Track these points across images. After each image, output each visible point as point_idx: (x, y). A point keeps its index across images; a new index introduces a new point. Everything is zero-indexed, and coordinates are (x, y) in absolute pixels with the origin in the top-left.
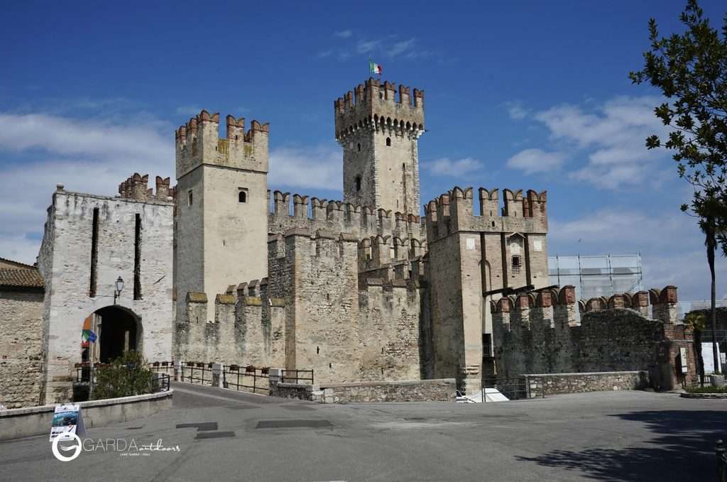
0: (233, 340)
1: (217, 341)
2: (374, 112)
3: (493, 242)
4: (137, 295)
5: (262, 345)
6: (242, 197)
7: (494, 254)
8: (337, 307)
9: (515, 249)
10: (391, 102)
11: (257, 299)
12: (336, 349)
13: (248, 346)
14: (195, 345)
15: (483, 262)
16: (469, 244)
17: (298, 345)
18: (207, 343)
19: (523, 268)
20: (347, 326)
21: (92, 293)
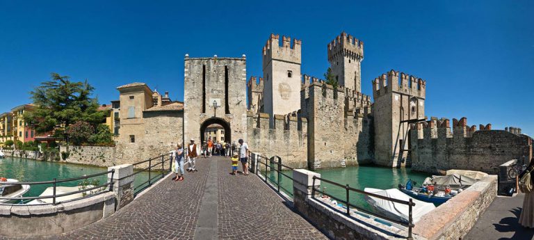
0: (283, 138)
1: (275, 138)
2: (344, 47)
3: (405, 98)
4: (227, 111)
5: (298, 141)
6: (290, 75)
7: (405, 105)
8: (335, 124)
9: (413, 104)
10: (351, 44)
11: (296, 118)
12: (334, 144)
13: (291, 141)
14: (263, 140)
15: (401, 108)
16: (396, 98)
17: (315, 142)
18: (269, 138)
19: (415, 112)
20: (339, 133)
21: (204, 111)
